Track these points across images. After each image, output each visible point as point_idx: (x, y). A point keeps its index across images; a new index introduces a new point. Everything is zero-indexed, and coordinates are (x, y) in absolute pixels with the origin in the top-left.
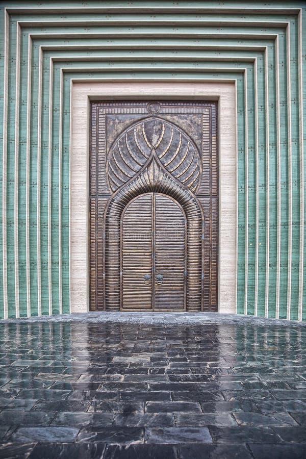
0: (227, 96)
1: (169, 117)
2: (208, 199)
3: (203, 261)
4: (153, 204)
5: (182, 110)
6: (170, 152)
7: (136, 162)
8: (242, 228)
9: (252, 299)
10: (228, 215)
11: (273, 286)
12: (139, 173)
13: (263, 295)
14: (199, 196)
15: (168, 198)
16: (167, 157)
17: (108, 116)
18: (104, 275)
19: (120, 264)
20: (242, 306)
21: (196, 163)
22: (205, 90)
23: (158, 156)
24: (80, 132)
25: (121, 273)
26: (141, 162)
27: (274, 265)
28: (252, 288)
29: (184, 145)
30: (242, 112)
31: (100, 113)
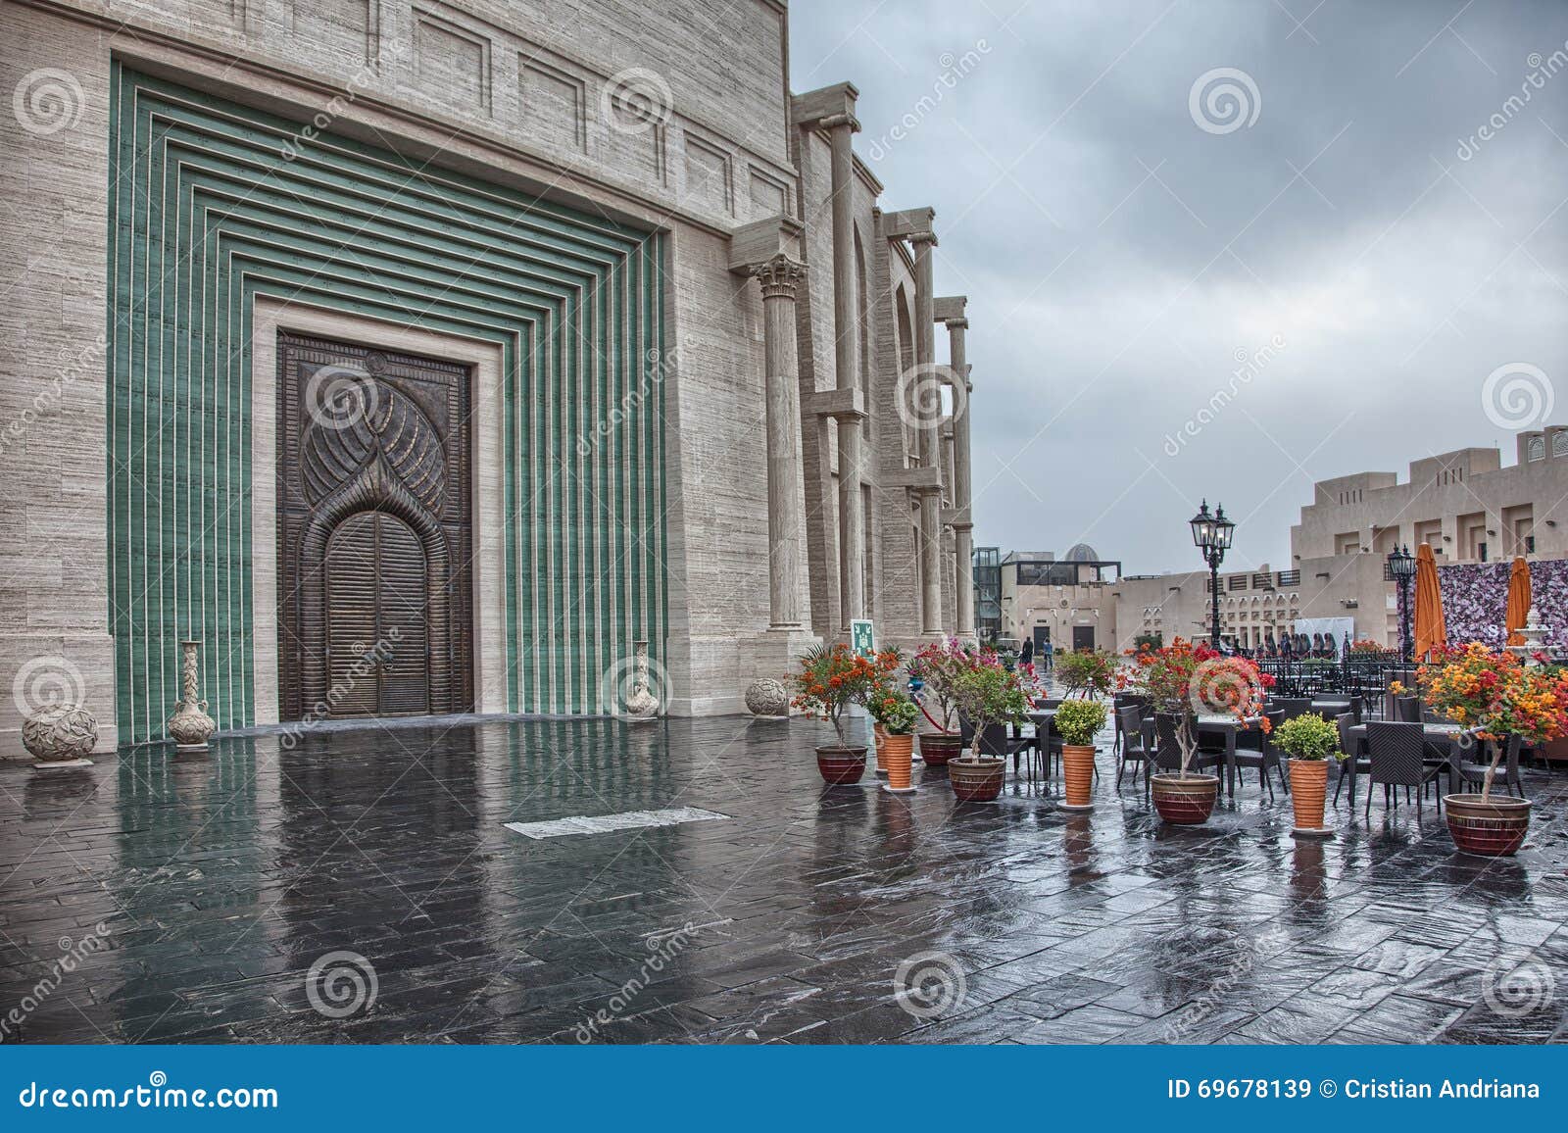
0: (488, 364)
1: (400, 382)
2: (457, 528)
3: (451, 629)
4: (375, 529)
5: (420, 374)
6: (402, 445)
7: (350, 455)
8: (512, 578)
9: (530, 689)
10: (489, 557)
11: (560, 667)
12: (354, 475)
13: (546, 680)
14: (445, 521)
15: (397, 524)
16: (397, 452)
17: (304, 364)
18: (298, 654)
19: (325, 636)
20: (514, 701)
21: (439, 466)
22: (458, 350)
23: (383, 447)
24: (263, 390)
25: (328, 651)
26: (359, 455)
27: (560, 635)
28: (530, 672)
29: (422, 435)
30: (511, 396)
31: (289, 357)
